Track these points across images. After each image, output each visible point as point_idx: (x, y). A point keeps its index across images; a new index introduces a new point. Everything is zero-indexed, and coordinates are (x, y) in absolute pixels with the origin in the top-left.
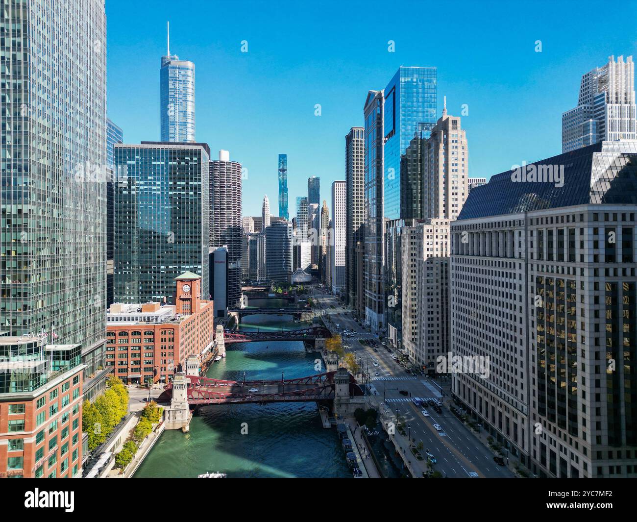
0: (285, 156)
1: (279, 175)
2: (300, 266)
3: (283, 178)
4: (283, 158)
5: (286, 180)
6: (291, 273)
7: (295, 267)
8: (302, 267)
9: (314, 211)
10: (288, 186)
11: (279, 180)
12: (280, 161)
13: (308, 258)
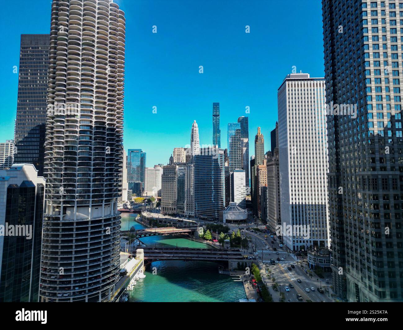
0: (218, 104)
1: (214, 120)
2: (233, 200)
3: (216, 122)
4: (216, 106)
5: (219, 123)
6: (223, 209)
7: (228, 202)
8: (235, 201)
9: (244, 145)
10: (220, 129)
11: (213, 123)
12: (214, 108)
13: (242, 191)
